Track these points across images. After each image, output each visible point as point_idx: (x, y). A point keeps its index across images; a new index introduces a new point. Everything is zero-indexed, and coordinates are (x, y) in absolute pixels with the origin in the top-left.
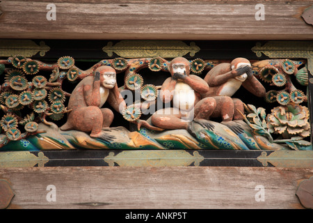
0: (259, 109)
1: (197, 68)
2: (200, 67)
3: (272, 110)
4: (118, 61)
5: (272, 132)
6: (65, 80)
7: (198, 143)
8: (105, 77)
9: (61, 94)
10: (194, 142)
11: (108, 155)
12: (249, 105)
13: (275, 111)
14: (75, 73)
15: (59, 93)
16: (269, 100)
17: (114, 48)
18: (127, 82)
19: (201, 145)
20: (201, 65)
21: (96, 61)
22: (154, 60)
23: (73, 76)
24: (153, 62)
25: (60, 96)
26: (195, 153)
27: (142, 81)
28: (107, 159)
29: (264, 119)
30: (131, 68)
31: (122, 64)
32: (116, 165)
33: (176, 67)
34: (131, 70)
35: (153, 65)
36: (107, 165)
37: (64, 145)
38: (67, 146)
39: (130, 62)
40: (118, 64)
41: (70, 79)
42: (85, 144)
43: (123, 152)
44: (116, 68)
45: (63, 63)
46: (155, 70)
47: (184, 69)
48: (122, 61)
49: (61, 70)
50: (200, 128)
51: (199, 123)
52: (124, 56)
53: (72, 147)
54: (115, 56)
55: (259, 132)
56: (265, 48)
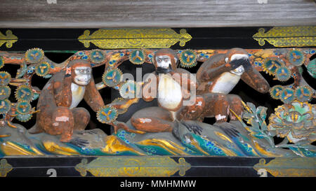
0: (259, 107)
1: (188, 60)
2: (191, 59)
3: (276, 109)
4: (95, 53)
5: (274, 135)
7: (184, 148)
8: (77, 72)
11: (80, 162)
12: (248, 103)
14: (45, 67)
15: (26, 90)
16: (274, 97)
17: (92, 37)
18: (104, 77)
19: (188, 150)
20: (192, 56)
21: (73, 52)
22: (136, 51)
23: (42, 71)
24: (134, 54)
26: (181, 160)
28: (78, 167)
29: (264, 120)
30: (111, 60)
31: (100, 57)
32: (89, 174)
33: (160, 60)
34: (111, 63)
35: (135, 58)
37: (31, 151)
38: (34, 152)
39: (108, 54)
40: (95, 56)
41: (39, 74)
42: (53, 150)
43: (99, 159)
44: (93, 61)
45: (31, 57)
46: (138, 63)
48: (100, 52)
50: (185, 131)
52: (103, 46)
54: (92, 47)
55: (256, 136)
56: (269, 35)
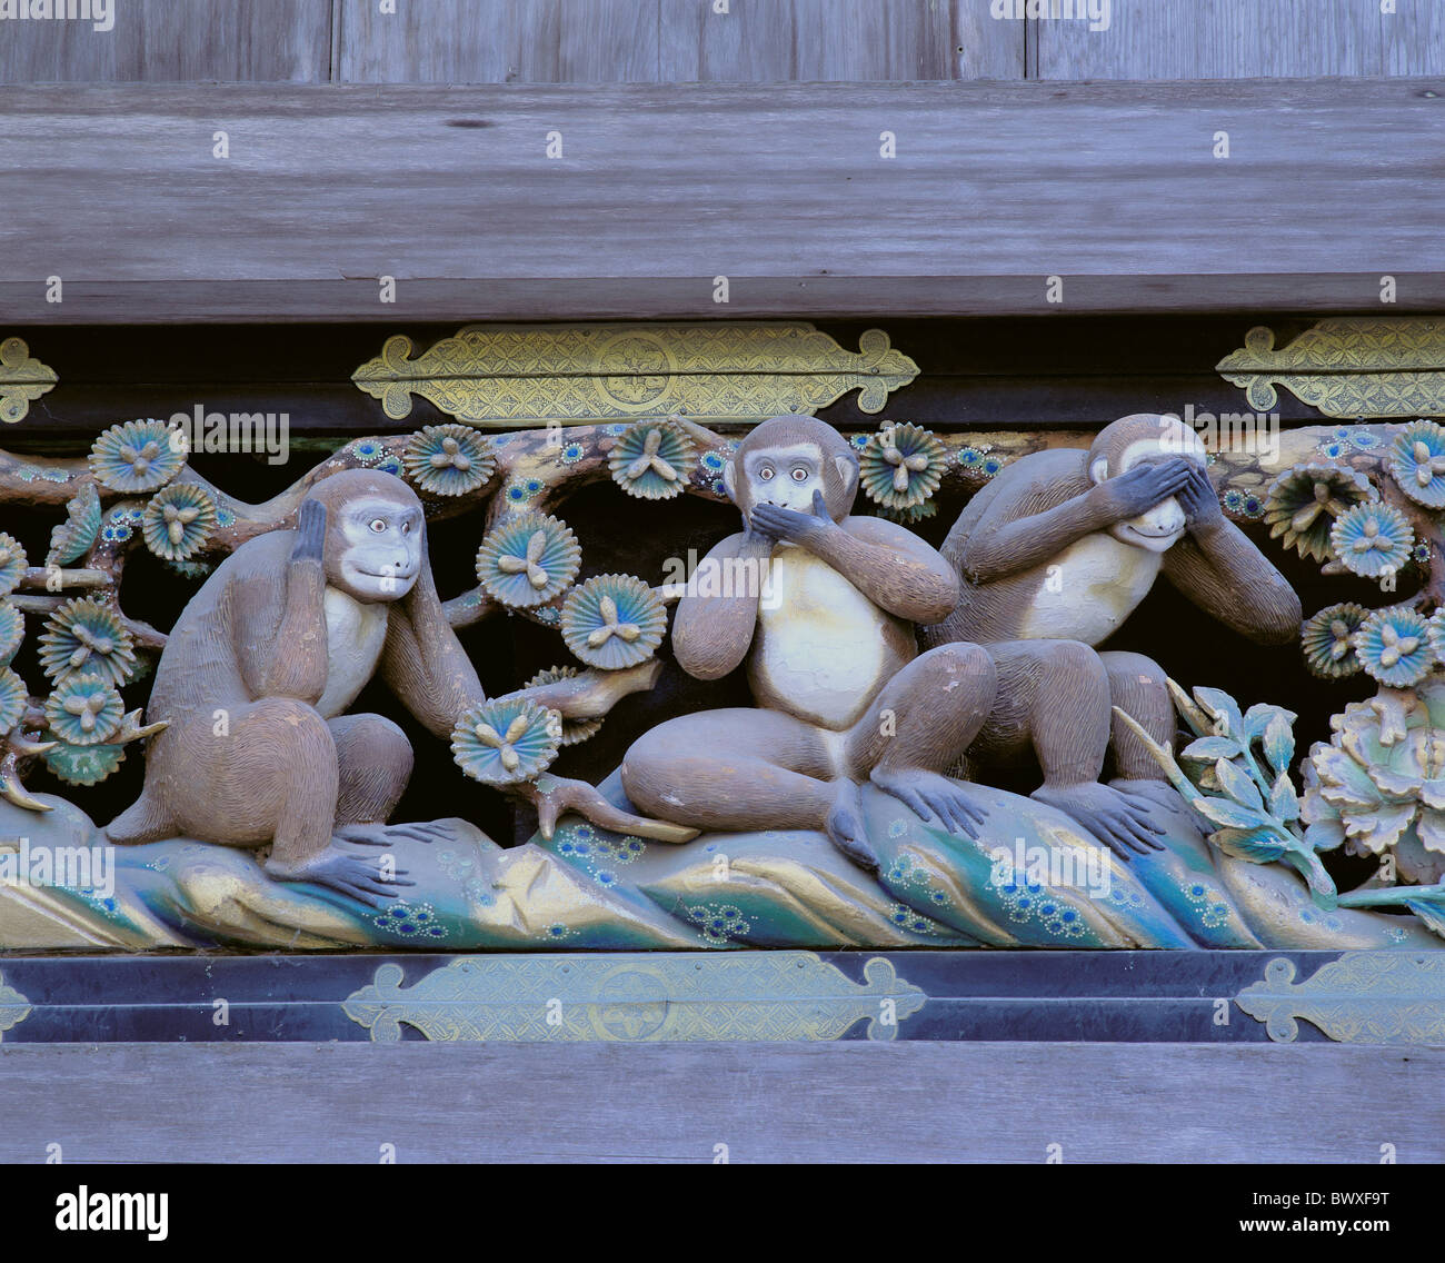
0: (1260, 710)
1: (901, 480)
2: (914, 474)
3: (1336, 721)
4: (438, 447)
5: (1332, 843)
6: (134, 554)
7: (893, 910)
8: (352, 531)
9: (114, 635)
10: (864, 906)
11: (367, 979)
12: (1199, 691)
13: (1348, 724)
14: (189, 513)
15: (97, 627)
16: (1323, 661)
17: (420, 367)
18: (484, 562)
19: (912, 918)
20: (920, 461)
21: (323, 445)
22: (645, 432)
23: (176, 530)
24: (636, 444)
25: (104, 645)
26: (877, 967)
27: (572, 553)
28: (359, 1005)
29: (1283, 768)
30: (517, 481)
31: (462, 461)
32: (411, 1032)
33: (768, 469)
34: (517, 495)
35: (642, 463)
36: (357, 1033)
37: (121, 924)
38: (136, 930)
39: (505, 450)
40: (438, 459)
41: (160, 549)
42: (236, 918)
43: (460, 961)
44: (430, 486)
45: (123, 460)
46: (651, 492)
47: (817, 483)
48: (462, 441)
49: (110, 501)
50: (899, 821)
51: (896, 795)
52: (478, 416)
53: (164, 937)
54: (425, 415)
55: (1251, 845)
56: (1298, 361)
